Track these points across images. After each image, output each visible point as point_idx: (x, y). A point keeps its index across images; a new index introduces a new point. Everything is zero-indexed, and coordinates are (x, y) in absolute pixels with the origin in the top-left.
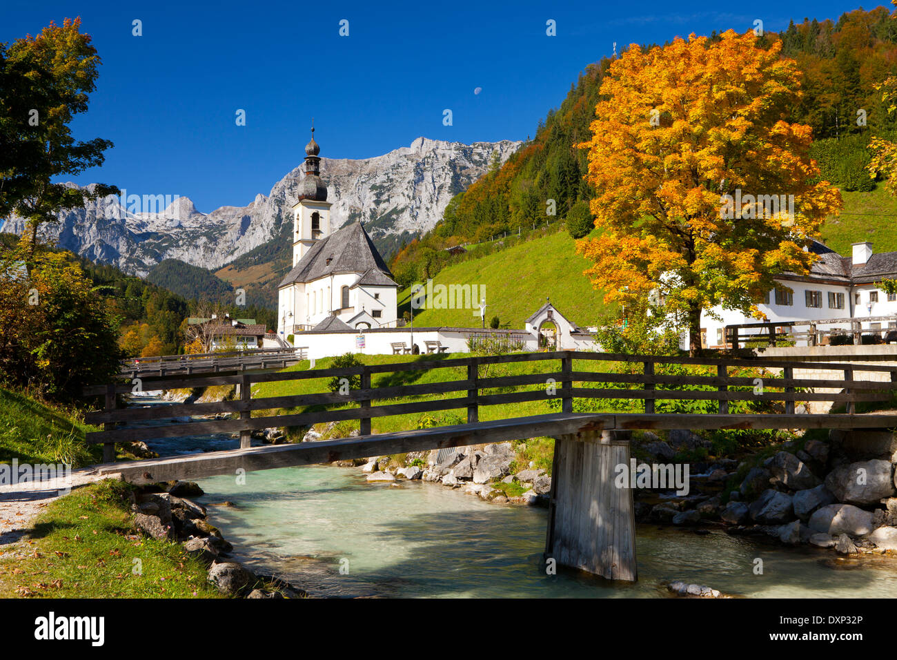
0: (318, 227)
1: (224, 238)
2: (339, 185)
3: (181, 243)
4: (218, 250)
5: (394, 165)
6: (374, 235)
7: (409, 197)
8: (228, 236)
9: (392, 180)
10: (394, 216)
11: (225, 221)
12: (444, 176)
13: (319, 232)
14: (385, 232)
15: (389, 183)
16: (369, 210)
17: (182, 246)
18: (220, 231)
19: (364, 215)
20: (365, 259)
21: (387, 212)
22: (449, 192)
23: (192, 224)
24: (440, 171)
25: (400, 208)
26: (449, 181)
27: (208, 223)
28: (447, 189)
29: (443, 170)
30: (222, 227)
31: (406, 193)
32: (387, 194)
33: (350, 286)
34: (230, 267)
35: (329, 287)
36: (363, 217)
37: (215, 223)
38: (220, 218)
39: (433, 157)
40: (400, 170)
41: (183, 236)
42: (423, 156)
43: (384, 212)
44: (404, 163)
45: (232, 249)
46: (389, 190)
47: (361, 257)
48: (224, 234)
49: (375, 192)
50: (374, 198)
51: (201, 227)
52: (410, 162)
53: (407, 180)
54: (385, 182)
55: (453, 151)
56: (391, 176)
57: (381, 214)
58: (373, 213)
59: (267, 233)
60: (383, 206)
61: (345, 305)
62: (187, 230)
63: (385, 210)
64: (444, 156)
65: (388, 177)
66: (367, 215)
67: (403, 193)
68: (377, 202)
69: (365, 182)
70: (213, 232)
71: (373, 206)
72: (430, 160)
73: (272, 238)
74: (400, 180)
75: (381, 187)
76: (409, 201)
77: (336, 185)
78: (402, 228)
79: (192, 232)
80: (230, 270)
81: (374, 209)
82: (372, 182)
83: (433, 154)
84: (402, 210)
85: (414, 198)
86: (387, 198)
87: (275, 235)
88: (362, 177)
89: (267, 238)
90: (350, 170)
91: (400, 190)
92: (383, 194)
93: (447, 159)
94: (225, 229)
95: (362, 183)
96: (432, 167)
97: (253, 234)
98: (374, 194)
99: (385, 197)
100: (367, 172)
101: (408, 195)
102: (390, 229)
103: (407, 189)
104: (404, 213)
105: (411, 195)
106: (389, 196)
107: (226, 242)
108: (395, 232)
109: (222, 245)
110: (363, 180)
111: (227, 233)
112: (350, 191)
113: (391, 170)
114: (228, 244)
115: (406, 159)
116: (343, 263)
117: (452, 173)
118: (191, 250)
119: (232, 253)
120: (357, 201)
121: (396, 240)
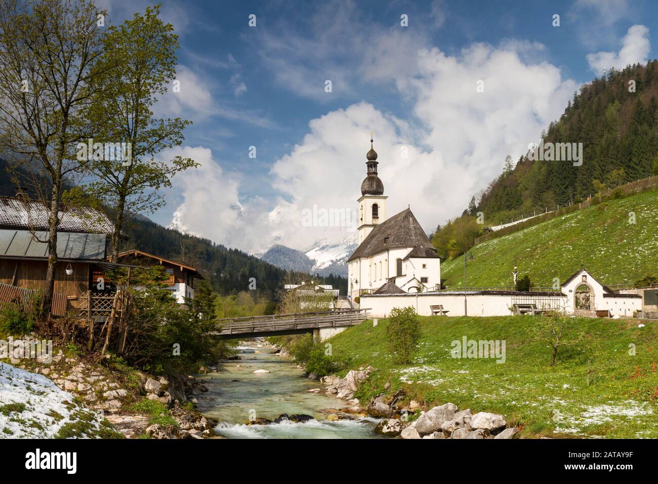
0: (377, 214)
13: (378, 218)
20: (414, 237)
33: (402, 259)
35: (386, 260)
47: (411, 236)
61: (399, 274)
116: (397, 241)
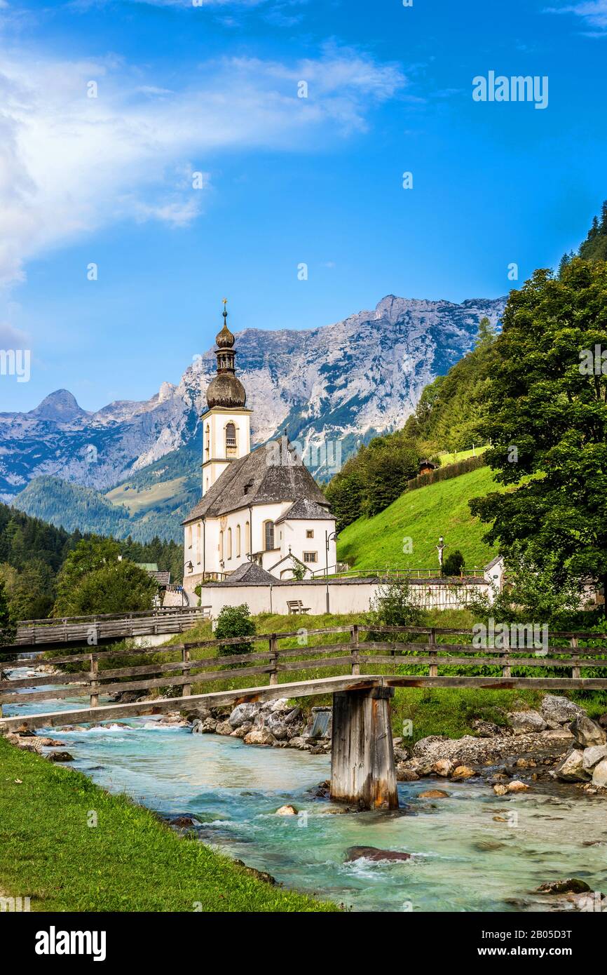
0: (234, 441)
1: (118, 445)
2: (277, 366)
3: (58, 453)
4: (110, 462)
5: (353, 336)
6: (327, 434)
7: (375, 381)
8: (124, 442)
9: (350, 357)
10: (354, 408)
11: (118, 421)
12: (423, 349)
13: (234, 448)
14: (343, 430)
15: (347, 362)
16: (319, 401)
17: (60, 457)
18: (112, 436)
19: (312, 408)
21: (344, 403)
22: (432, 372)
23: (72, 427)
24: (419, 343)
25: (362, 395)
26: (431, 356)
27: (95, 424)
28: (429, 367)
29: (423, 341)
30: (115, 429)
31: (370, 374)
32: (343, 377)
33: (275, 520)
34: (126, 485)
36: (310, 411)
37: (106, 425)
38: (111, 418)
39: (408, 323)
40: (361, 342)
41: (61, 444)
42: (393, 321)
43: (340, 403)
44: (367, 333)
45: (128, 460)
46: (346, 371)
48: (118, 440)
49: (326, 375)
50: (326, 384)
51: (85, 430)
52: (375, 331)
53: (372, 357)
54: (340, 360)
55: (436, 313)
56: (350, 352)
57: (336, 406)
58: (325, 404)
59: (178, 435)
60: (337, 394)
61: (269, 546)
62: (67, 434)
63: (342, 399)
64: (422, 321)
65: (345, 353)
66: (316, 408)
67: (366, 376)
68: (331, 389)
69: (312, 362)
70: (101, 438)
71: (325, 394)
72: (403, 327)
73: (184, 444)
74: (361, 357)
75: (336, 367)
76: (375, 386)
77: (271, 367)
78: (366, 424)
79: (73, 438)
80: (127, 489)
81: (326, 398)
82: (322, 361)
83: (407, 318)
84: (366, 400)
85: (382, 382)
86: (344, 382)
87: (188, 439)
88: (308, 355)
89: (176, 444)
90: (291, 344)
91: (362, 371)
92: (338, 377)
93: (428, 324)
94: (119, 433)
95: (309, 362)
96: (406, 337)
97: (157, 438)
98: (325, 378)
99: (340, 381)
100: (315, 347)
101: (373, 378)
102: (349, 426)
103: (372, 369)
104: (369, 402)
105: (378, 377)
106: (346, 380)
107: (120, 450)
108: (357, 431)
109: (115, 455)
110: (310, 359)
111: (122, 438)
112: (292, 374)
113: (348, 343)
114: (122, 453)
115: (369, 327)
117: (435, 344)
118: (72, 464)
119: (129, 466)
120: (302, 388)
121: (359, 441)
